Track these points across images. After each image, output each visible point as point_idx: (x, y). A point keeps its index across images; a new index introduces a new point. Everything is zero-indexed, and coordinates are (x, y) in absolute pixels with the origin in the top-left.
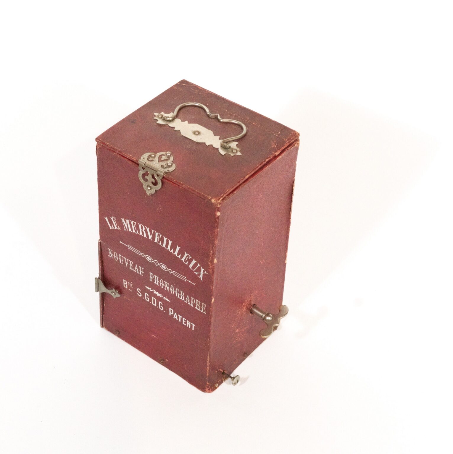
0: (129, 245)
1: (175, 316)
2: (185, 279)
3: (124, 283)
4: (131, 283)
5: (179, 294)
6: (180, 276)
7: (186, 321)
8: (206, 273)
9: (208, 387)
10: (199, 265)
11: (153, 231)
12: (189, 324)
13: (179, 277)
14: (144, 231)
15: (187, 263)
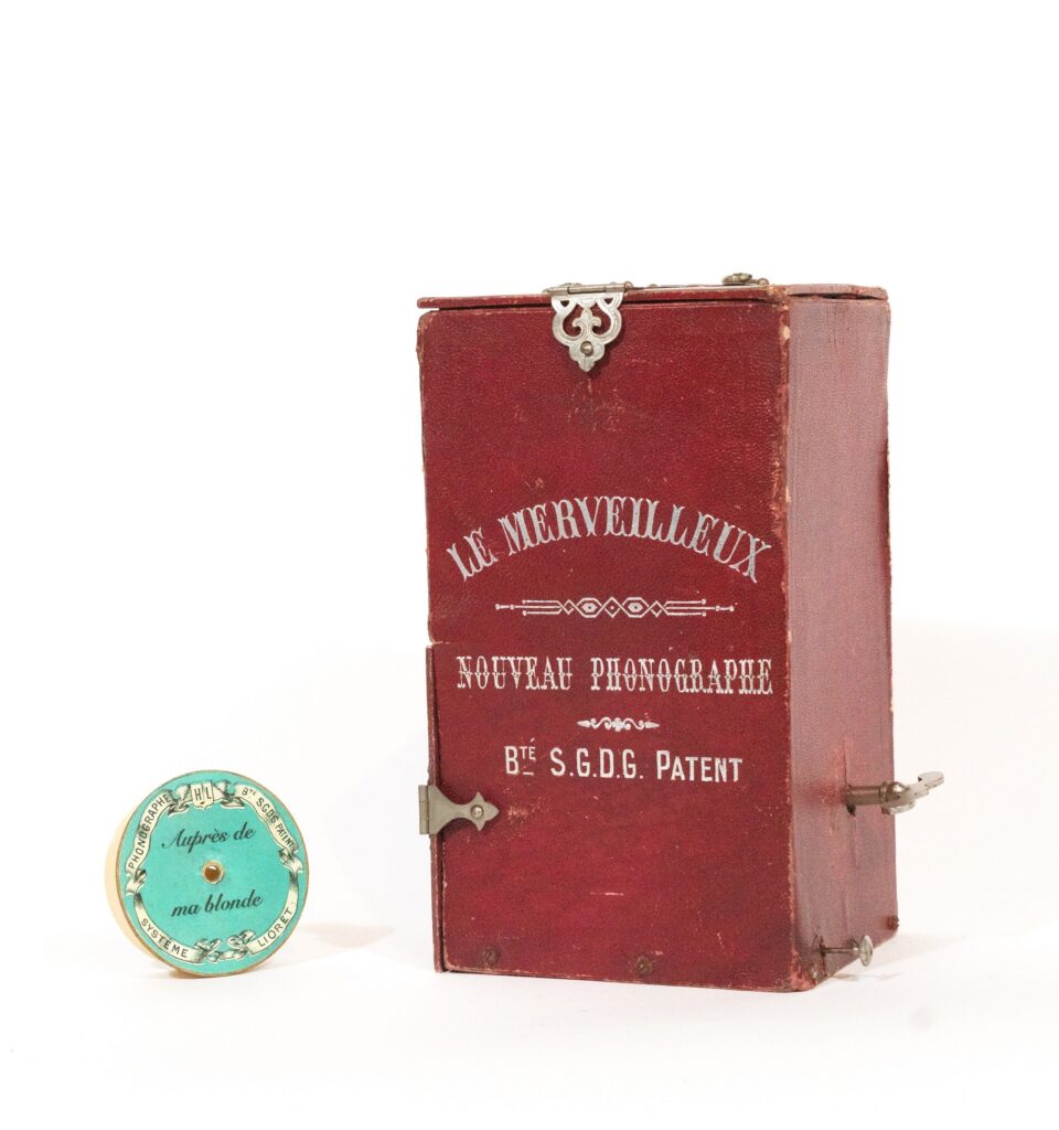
0: (524, 602)
1: (678, 770)
2: (700, 608)
3: (508, 759)
4: (528, 744)
5: (685, 677)
6: (687, 605)
7: (711, 764)
8: (765, 546)
9: (796, 970)
10: (742, 533)
11: (598, 501)
12: (721, 767)
13: (683, 611)
14: (572, 518)
15: (705, 550)
